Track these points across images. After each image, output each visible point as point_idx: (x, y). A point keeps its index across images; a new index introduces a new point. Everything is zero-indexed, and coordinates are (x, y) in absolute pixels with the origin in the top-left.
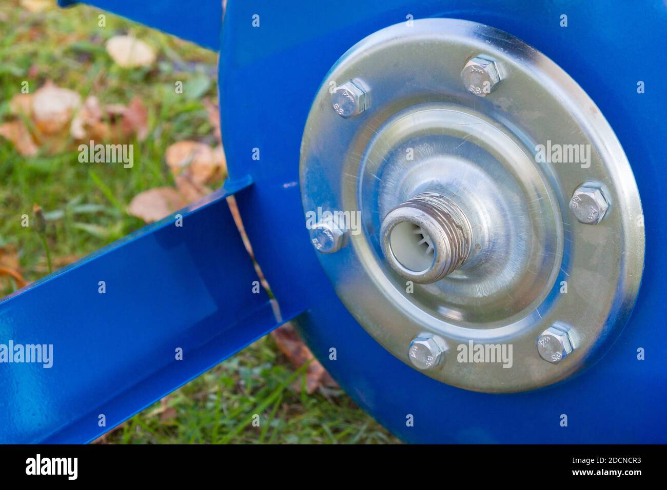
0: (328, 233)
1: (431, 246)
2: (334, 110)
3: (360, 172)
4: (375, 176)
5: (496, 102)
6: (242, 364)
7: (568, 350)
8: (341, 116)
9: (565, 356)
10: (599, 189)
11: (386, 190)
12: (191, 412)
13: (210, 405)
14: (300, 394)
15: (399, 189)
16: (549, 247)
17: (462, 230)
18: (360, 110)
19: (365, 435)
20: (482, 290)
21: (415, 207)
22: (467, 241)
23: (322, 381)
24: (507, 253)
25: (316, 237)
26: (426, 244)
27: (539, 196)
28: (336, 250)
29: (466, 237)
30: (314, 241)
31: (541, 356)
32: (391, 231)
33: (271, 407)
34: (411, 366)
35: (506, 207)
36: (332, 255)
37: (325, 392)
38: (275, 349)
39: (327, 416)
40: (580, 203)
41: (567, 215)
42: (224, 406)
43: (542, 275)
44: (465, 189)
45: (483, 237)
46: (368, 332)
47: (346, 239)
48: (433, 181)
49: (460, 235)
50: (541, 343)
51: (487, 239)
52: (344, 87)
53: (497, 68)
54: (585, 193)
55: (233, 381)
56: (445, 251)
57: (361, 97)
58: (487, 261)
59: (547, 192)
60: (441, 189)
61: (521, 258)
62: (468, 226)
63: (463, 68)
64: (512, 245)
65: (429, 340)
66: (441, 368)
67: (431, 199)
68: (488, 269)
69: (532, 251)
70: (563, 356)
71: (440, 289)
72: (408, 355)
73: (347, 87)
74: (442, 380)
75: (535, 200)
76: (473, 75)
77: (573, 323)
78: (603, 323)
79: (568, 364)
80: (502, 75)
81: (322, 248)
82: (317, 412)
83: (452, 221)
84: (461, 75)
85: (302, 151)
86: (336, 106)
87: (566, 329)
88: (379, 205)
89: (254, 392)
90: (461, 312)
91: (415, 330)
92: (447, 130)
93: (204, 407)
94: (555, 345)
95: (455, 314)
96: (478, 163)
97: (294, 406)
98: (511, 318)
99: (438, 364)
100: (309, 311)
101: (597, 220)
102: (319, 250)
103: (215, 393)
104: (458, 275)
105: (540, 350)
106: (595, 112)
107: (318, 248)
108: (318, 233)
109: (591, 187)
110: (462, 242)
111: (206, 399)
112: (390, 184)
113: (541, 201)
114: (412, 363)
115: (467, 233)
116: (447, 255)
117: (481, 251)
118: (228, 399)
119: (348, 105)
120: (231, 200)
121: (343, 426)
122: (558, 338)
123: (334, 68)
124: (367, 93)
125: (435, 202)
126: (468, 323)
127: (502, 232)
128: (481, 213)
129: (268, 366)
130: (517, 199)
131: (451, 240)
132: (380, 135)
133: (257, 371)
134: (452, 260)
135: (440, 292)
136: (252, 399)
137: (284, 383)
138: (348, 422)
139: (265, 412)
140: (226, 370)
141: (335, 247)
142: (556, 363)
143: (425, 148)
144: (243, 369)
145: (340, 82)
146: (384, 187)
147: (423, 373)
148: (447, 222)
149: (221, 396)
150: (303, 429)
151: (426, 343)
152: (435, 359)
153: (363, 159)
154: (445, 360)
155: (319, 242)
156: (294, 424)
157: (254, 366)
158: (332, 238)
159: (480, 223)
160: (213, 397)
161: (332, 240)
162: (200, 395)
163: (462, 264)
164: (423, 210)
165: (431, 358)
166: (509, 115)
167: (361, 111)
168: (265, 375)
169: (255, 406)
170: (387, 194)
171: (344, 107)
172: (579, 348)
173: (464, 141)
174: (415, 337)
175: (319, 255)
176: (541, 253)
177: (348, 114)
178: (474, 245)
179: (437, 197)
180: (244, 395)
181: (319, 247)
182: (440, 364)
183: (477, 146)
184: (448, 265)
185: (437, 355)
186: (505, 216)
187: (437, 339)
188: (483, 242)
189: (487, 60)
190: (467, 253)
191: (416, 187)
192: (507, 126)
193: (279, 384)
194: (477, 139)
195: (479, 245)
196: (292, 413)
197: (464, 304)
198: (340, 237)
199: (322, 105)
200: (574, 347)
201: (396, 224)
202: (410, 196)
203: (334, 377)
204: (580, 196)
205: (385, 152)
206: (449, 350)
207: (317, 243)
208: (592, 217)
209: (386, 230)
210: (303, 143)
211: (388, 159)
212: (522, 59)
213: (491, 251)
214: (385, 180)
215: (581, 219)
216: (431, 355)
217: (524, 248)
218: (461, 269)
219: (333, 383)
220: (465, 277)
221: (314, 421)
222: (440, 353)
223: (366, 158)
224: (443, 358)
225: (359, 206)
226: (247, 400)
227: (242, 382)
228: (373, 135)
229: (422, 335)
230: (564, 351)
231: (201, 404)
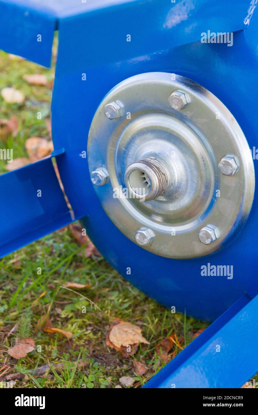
0: (99, 176)
1: (149, 184)
2: (106, 115)
3: (117, 147)
4: (124, 149)
5: (184, 114)
6: (54, 242)
7: (214, 238)
8: (109, 118)
9: (212, 242)
10: (234, 158)
11: (128, 156)
12: (28, 263)
13: (38, 260)
14: (81, 258)
15: (135, 155)
16: (207, 187)
17: (165, 176)
18: (118, 116)
19: (112, 280)
20: (172, 207)
21: (142, 163)
22: (167, 181)
23: (94, 251)
24: (186, 189)
25: (93, 178)
26: (147, 183)
27: (204, 161)
28: (102, 185)
29: (166, 179)
30: (92, 179)
31: (200, 241)
32: (130, 174)
33: (66, 263)
34: (137, 244)
35: (187, 166)
36: (101, 187)
37: (94, 258)
38: (71, 236)
39: (93, 269)
40: (224, 165)
41: (217, 172)
42: (44, 261)
43: (203, 200)
44: (167, 156)
45: (175, 180)
46: (116, 226)
47: (108, 179)
48: (152, 152)
49: (164, 178)
50: (201, 234)
51: (177, 181)
52: (111, 104)
53: (186, 97)
54: (227, 160)
55: (49, 250)
56: (156, 185)
57: (119, 109)
58: (176, 192)
59: (208, 159)
60: (156, 155)
61: (193, 192)
62: (168, 174)
63: (169, 97)
64: (189, 185)
65: (145, 231)
66: (151, 245)
67: (150, 160)
68: (177, 197)
69: (199, 188)
70: (211, 241)
71: (152, 206)
72: (135, 238)
73: (112, 104)
74: (150, 251)
75: (201, 163)
76: (174, 99)
77: (217, 225)
78: (232, 226)
79: (214, 246)
80: (188, 100)
81: (96, 183)
82: (89, 267)
83: (160, 171)
84: (169, 99)
85: (89, 136)
86: (107, 113)
87: (213, 228)
88: (125, 163)
89: (59, 256)
90: (161, 217)
91: (140, 225)
92: (160, 127)
93: (35, 261)
94: (208, 236)
95: (159, 219)
96: (174, 143)
97: (78, 264)
98: (187, 222)
99: (149, 243)
100: (88, 216)
101: (232, 174)
102: (95, 185)
103: (41, 255)
104: (162, 198)
105: (200, 238)
106: (233, 120)
107: (94, 183)
108: (95, 176)
109: (230, 157)
110: (164, 182)
111: (36, 257)
112: (131, 153)
113: (204, 163)
114: (136, 242)
115: (167, 178)
116: (157, 188)
117: (174, 187)
118: (46, 258)
119: (113, 112)
121: (101, 273)
122: (210, 232)
123: (106, 96)
124: (122, 108)
125: (152, 161)
126: (165, 223)
127: (184, 178)
128: (174, 168)
129: (67, 243)
130: (193, 162)
131: (159, 180)
132: (127, 129)
133: (62, 245)
134: (159, 190)
135: (152, 207)
136: (58, 259)
137: (75, 252)
138: (104, 272)
139: (64, 265)
140: (47, 245)
141: (102, 183)
142: (207, 245)
143: (149, 136)
144: (55, 245)
145: (110, 101)
146: (128, 154)
147: (142, 247)
148: (158, 171)
149: (44, 257)
150: (82, 274)
151: (144, 232)
152: (148, 240)
153: (118, 140)
154: (153, 241)
155: (95, 180)
156: (78, 272)
157: (60, 243)
158: (101, 178)
159: (174, 173)
160: (40, 257)
161: (101, 179)
162: (33, 256)
163: (164, 193)
164: (147, 165)
165: (146, 240)
166: (191, 121)
167: (119, 116)
168: (65, 247)
169: (59, 262)
170: (129, 157)
171: (110, 114)
172: (219, 238)
173: (168, 132)
174: (139, 229)
175: (95, 187)
176: (203, 189)
177: (112, 117)
178: (170, 183)
179: (153, 159)
180: (54, 256)
181: (94, 182)
182: (150, 243)
183: (174, 135)
184: (157, 192)
185: (149, 238)
186: (186, 170)
187: (149, 230)
188: (175, 183)
189: (181, 93)
190: (167, 187)
191: (143, 154)
192: (190, 126)
193: (72, 252)
194: (174, 132)
195: (172, 184)
196: (77, 267)
197: (164, 213)
198: (105, 178)
199: (100, 113)
200: (217, 237)
201: (132, 171)
202: (140, 158)
203: (99, 250)
204: (224, 161)
205: (129, 137)
206: (154, 236)
207: (94, 181)
208: (229, 172)
209: (127, 174)
210: (90, 132)
211: (131, 141)
212: (199, 93)
213: (179, 187)
214: (129, 151)
215: (223, 173)
216: (146, 238)
217: (195, 187)
218: (163, 196)
219: (98, 253)
220: (165, 200)
221: (88, 271)
222: (151, 238)
223: (120, 140)
224: (152, 241)
225: (115, 163)
226: (56, 259)
227: (54, 251)
228: (124, 128)
229: (143, 228)
230: (212, 239)
231: (33, 260)
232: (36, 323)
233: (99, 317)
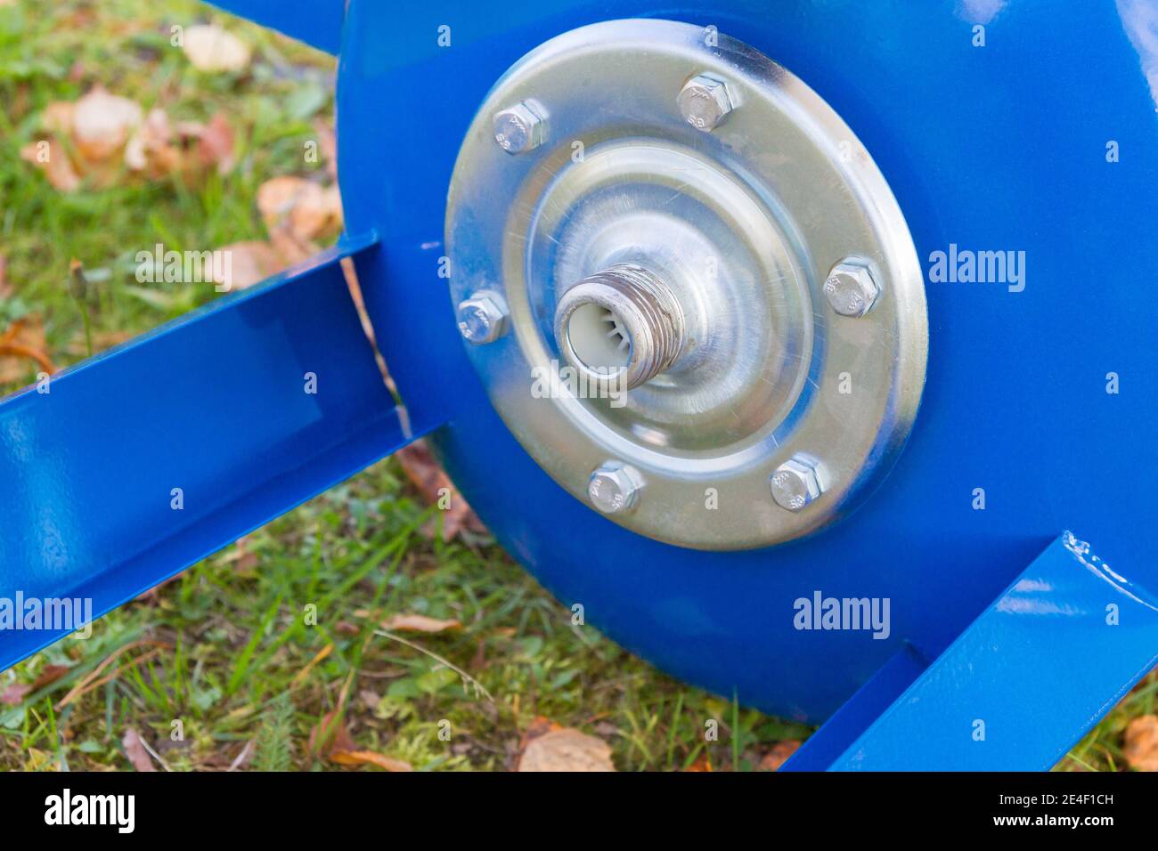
0: (482, 315)
1: (626, 339)
2: (497, 142)
3: (530, 232)
4: (551, 238)
5: (724, 140)
6: (353, 495)
7: (814, 493)
8: (507, 151)
9: (808, 502)
10: (867, 267)
11: (565, 258)
12: (278, 560)
13: (305, 551)
14: (433, 540)
15: (583, 257)
16: (793, 348)
17: (670, 318)
18: (533, 144)
19: (522, 603)
20: (696, 404)
21: (606, 284)
22: (676, 334)
23: (466, 522)
24: (733, 353)
25: (463, 320)
26: (619, 337)
27: (781, 274)
28: (491, 340)
29: (675, 328)
30: (462, 326)
31: (774, 500)
32: (570, 316)
33: (391, 557)
34: (593, 509)
35: (733, 288)
36: (486, 346)
37: (469, 539)
38: (400, 475)
39: (469, 573)
40: (838, 286)
41: (819, 302)
42: (325, 553)
43: (781, 385)
44: (676, 260)
45: (699, 329)
46: (532, 457)
47: (506, 326)
48: (632, 248)
49: (667, 324)
50: (776, 481)
51: (704, 332)
52: (512, 111)
53: (728, 93)
54: (848, 273)
55: (341, 518)
56: (645, 347)
57: (535, 125)
58: (704, 362)
59: (793, 270)
60: (643, 259)
61: (752, 361)
62: (679, 312)
63: (682, 88)
64: (741, 342)
65: (618, 471)
66: (634, 512)
67: (628, 273)
68: (706, 375)
69: (768, 351)
70: (807, 502)
71: (636, 400)
72: (588, 491)
73: (516, 111)
74: (633, 528)
75: (775, 280)
76: (694, 100)
77: (822, 455)
78: (865, 457)
79: (815, 512)
80: (735, 101)
81: (472, 336)
82: (456, 566)
83: (656, 306)
84: (678, 100)
85: (449, 199)
86: (500, 137)
87: (809, 463)
88: (556, 279)
89: (368, 535)
90: (663, 433)
91: (600, 456)
92: (654, 176)
93: (297, 554)
94: (796, 486)
95: (656, 437)
96: (696, 224)
97: (424, 557)
98: (735, 446)
99: (629, 507)
100: (451, 424)
101: (861, 311)
102: (467, 339)
103: (314, 535)
104: (662, 381)
105: (773, 492)
106: (864, 158)
107: (467, 336)
108: (468, 315)
109: (855, 265)
110: (669, 335)
111: (300, 542)
112: (572, 249)
113: (783, 281)
114: (591, 503)
115: (677, 323)
116: (648, 354)
117: (697, 349)
118: (331, 543)
119: (517, 137)
120: (347, 264)
121: (490, 587)
122: (801, 476)
123: (500, 84)
124: (544, 121)
125: (633, 277)
126: (674, 450)
127: (726, 323)
128: (697, 296)
129: (390, 498)
130: (750, 279)
131: (655, 332)
132: (560, 181)
133: (374, 505)
134: (654, 360)
135: (635, 404)
136: (365, 546)
137: (412, 524)
138: (499, 582)
139: (383, 564)
140: (331, 503)
141: (491, 335)
142: (796, 511)
143: (623, 201)
144: (354, 503)
145: (508, 102)
146: (563, 254)
147: (609, 518)
148: (649, 305)
149: (322, 539)
150: (436, 590)
151: (613, 476)
152: (626, 498)
153: (534, 214)
154: (640, 500)
155: (469, 327)
156: (422, 583)
157: (370, 498)
158: (487, 322)
159: (696, 309)
160: (310, 540)
161: (488, 326)
162: (292, 537)
163: (669, 365)
164: (617, 288)
165: (619, 497)
166: (742, 158)
167: (535, 146)
168: (385, 510)
169: (369, 554)
170: (567, 263)
171: (510, 139)
172: (829, 491)
173: (676, 192)
174: (598, 466)
175: (468, 346)
176: (781, 354)
177: (516, 149)
178: (687, 338)
179: (638, 270)
180: (352, 536)
181: (467, 334)
182: (632, 506)
183: (697, 201)
184: (648, 367)
185: (628, 493)
186: (731, 300)
187: (629, 470)
188: (699, 336)
189: (714, 80)
190: (677, 350)
191: (608, 255)
192: (739, 173)
193: (404, 525)
194: (696, 191)
195: (693, 340)
196: (421, 567)
197: (670, 422)
198: (498, 321)
199: (480, 136)
200: (823, 490)
201: (578, 307)
202: (600, 267)
203: (481, 518)
204: (840, 276)
205: (567, 204)
206: (644, 488)
207: (466, 329)
208: (855, 307)
209: (563, 315)
210: (451, 188)
211: (570, 214)
212: (764, 80)
213: (711, 348)
214: (565, 244)
215: (838, 309)
216: (620, 493)
217: (756, 347)
218: (669, 374)
219: (480, 527)
220: (672, 384)
221: (452, 579)
222: (632, 491)
223: (540, 211)
224: (636, 498)
225: (527, 278)
226: (358, 547)
227: (353, 521)
228: (551, 180)
229: (609, 464)
230: (808, 494)
231: (293, 549)
232: (306, 737)
233: (488, 713)
